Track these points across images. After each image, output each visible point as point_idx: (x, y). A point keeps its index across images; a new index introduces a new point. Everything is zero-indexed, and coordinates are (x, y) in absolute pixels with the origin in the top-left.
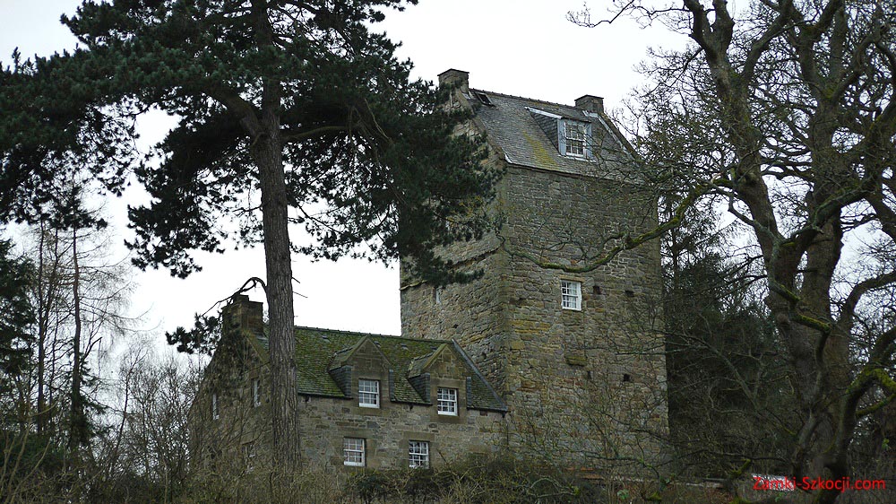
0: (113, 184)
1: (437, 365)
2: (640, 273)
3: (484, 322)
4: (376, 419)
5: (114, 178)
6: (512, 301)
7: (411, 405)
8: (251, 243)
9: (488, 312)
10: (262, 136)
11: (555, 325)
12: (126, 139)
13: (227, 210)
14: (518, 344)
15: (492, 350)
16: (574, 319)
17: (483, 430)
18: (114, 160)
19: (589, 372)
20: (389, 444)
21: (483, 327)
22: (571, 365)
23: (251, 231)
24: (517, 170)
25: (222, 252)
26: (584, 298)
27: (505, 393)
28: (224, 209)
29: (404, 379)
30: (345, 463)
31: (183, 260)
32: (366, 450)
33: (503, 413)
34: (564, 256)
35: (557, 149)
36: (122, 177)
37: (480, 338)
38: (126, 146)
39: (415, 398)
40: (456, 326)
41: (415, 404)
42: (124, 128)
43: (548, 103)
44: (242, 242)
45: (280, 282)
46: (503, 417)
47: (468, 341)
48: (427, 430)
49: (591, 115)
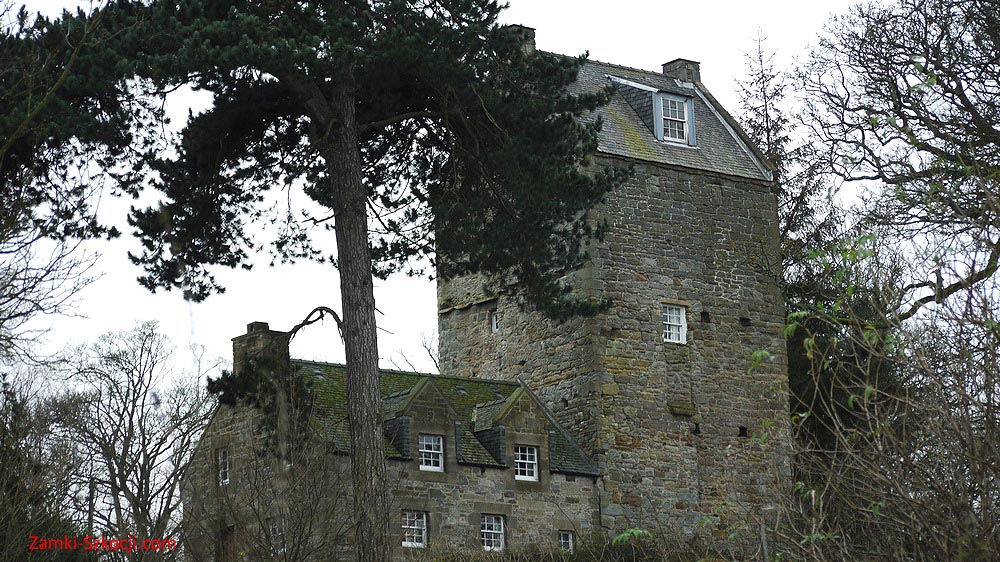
0: (129, 182)
1: (513, 415)
2: (758, 296)
3: (564, 358)
4: (439, 486)
5: (130, 174)
6: (604, 332)
7: (483, 468)
8: (291, 257)
9: (569, 346)
10: (335, 123)
11: (655, 363)
12: (151, 124)
13: (258, 214)
14: (610, 388)
15: (576, 396)
16: (678, 356)
17: (571, 501)
18: (131, 150)
19: (697, 425)
20: (457, 518)
21: (563, 365)
22: (676, 415)
23: (291, 241)
24: (607, 160)
25: (249, 268)
26: (690, 328)
27: (595, 452)
28: (254, 212)
29: (468, 433)
30: (404, 544)
31: (200, 278)
32: (428, 527)
33: (594, 478)
34: (665, 273)
35: (652, 132)
36: (141, 172)
37: (559, 380)
38: (150, 133)
39: (488, 459)
40: (523, 363)
41: (489, 466)
42: (149, 109)
43: (631, 70)
44: (280, 256)
45: (361, 314)
46: (595, 482)
47: (541, 382)
48: (502, 500)
49: (686, 85)
